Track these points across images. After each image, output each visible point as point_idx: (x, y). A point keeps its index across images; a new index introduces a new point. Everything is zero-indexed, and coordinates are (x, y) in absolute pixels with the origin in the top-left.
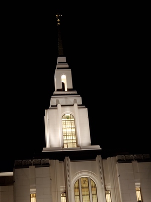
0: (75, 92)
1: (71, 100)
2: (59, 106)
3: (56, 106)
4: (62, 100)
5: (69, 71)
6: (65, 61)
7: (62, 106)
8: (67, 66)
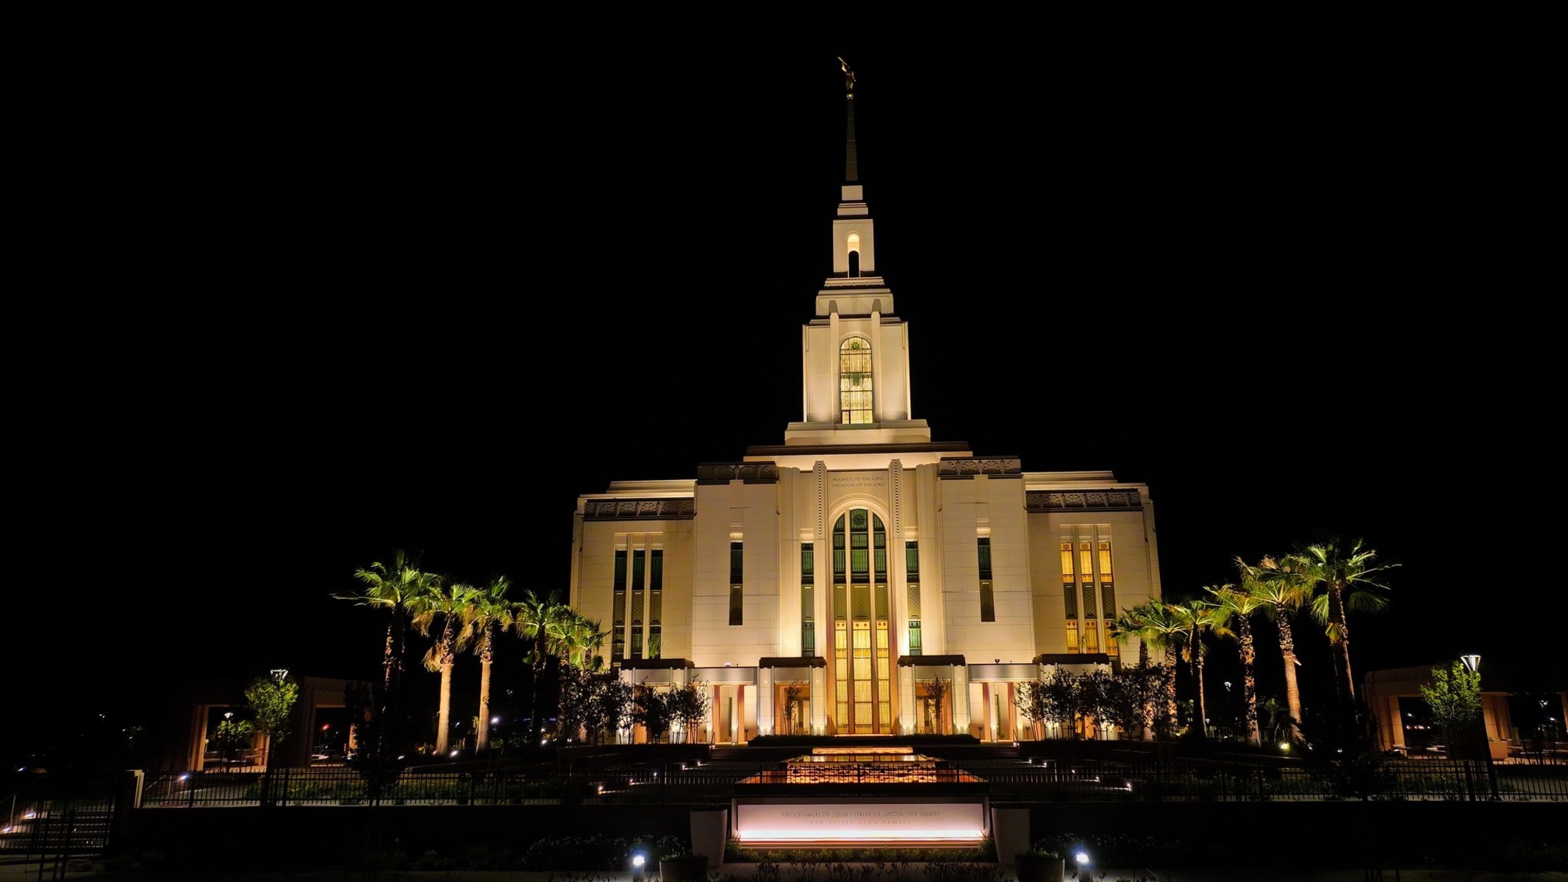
0: (879, 281)
1: (864, 302)
2: (834, 317)
3: (828, 317)
4: (846, 302)
5: (869, 224)
6: (861, 199)
7: (841, 317)
8: (865, 211)
